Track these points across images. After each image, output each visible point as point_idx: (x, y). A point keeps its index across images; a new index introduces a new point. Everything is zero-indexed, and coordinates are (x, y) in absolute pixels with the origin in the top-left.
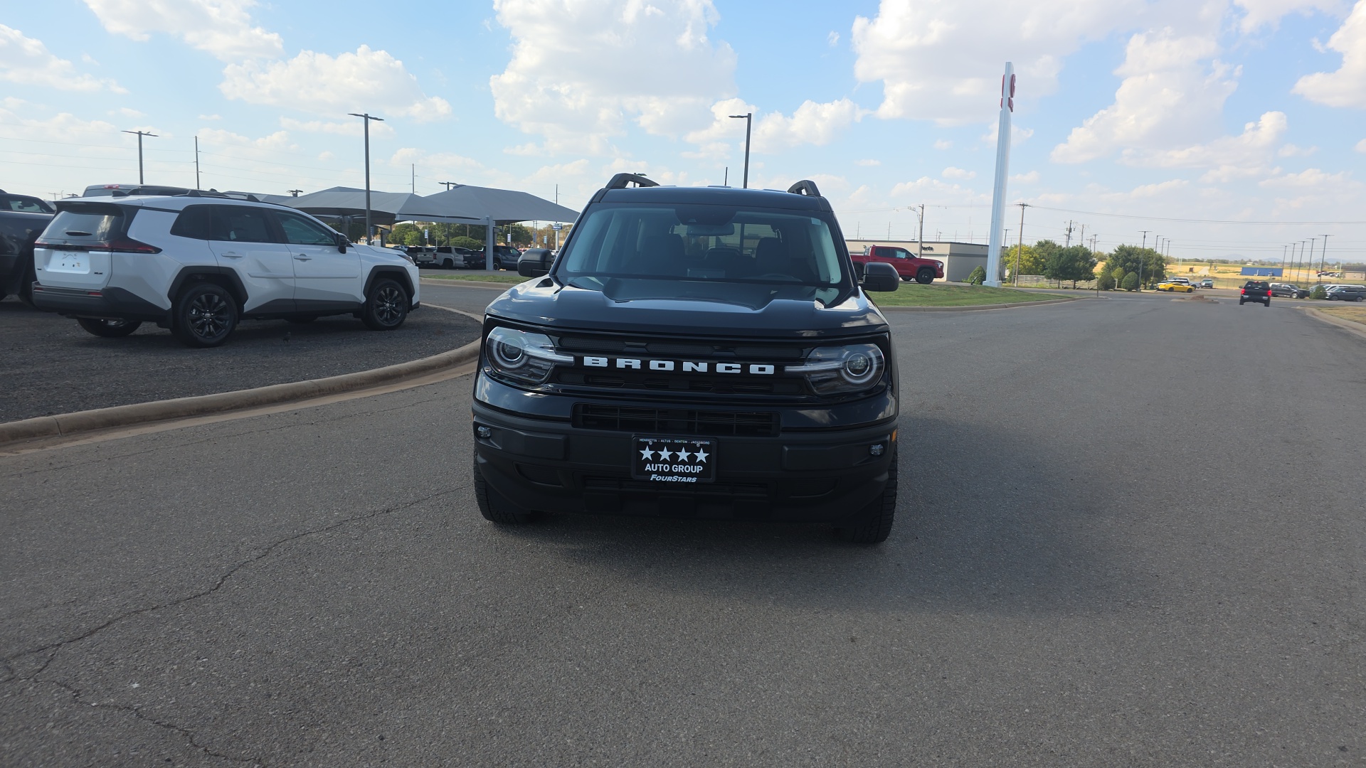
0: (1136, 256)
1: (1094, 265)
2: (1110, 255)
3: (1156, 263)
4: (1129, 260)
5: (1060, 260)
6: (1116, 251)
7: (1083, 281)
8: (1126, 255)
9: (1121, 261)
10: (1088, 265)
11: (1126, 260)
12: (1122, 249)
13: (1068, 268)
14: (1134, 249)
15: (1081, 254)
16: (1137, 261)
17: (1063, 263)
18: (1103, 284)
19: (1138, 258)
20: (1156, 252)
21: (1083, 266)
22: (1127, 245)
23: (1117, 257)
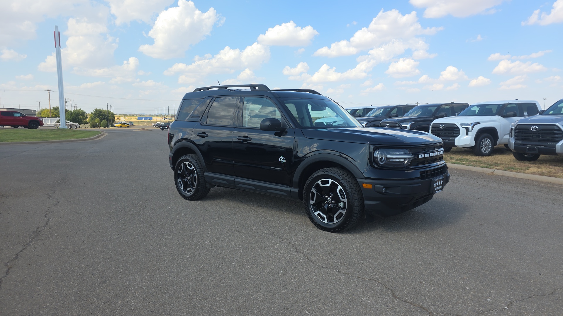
0: (103, 113)
1: (87, 118)
2: (92, 113)
3: (112, 116)
4: (101, 115)
5: (71, 116)
6: (94, 111)
7: (83, 125)
8: (99, 113)
9: (97, 115)
10: (85, 118)
11: (99, 115)
12: (96, 110)
13: (76, 119)
14: (102, 110)
15: (81, 113)
16: (104, 115)
17: (73, 117)
18: (92, 126)
19: (104, 114)
20: (111, 112)
21: (83, 118)
22: (98, 109)
23: (95, 114)
